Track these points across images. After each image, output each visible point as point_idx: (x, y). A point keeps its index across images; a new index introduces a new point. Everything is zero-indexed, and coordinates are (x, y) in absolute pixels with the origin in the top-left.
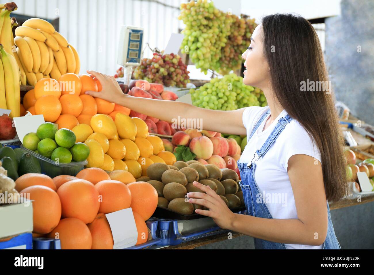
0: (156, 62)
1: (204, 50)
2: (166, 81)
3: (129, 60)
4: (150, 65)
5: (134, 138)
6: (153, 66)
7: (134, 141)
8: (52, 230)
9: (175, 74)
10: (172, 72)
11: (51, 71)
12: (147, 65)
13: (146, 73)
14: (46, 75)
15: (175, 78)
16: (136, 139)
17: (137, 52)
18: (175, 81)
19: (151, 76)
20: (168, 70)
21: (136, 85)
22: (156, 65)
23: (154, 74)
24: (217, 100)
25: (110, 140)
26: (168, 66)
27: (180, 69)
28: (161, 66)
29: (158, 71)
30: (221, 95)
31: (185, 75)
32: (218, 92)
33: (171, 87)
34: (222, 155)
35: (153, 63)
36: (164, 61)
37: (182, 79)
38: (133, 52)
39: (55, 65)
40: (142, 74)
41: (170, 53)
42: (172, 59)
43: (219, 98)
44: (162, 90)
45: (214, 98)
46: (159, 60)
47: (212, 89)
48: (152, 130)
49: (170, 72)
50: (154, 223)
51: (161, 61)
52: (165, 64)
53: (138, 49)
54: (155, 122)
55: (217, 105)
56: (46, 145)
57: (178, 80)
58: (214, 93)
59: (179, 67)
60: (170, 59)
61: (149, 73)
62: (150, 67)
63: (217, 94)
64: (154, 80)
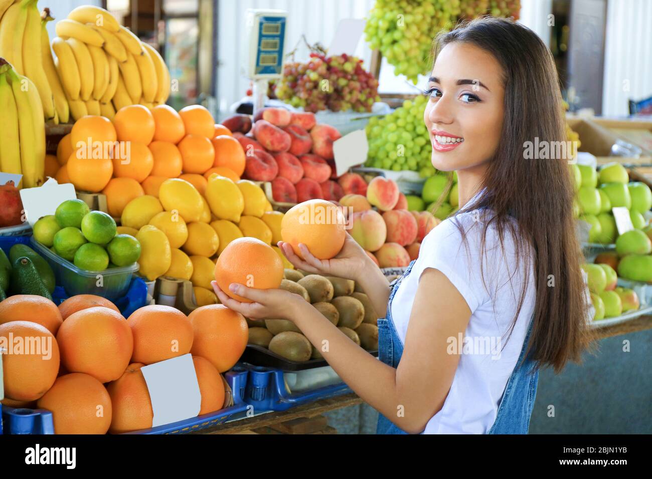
0: (314, 69)
1: (405, 45)
2: (332, 102)
3: (260, 69)
4: (304, 74)
5: (238, 218)
6: (308, 77)
7: (237, 224)
8: (42, 395)
9: (347, 90)
10: (343, 88)
11: (115, 96)
12: (299, 74)
13: (296, 90)
14: (104, 104)
15: (348, 97)
16: (241, 220)
17: (276, 55)
18: (349, 102)
19: (303, 95)
20: (334, 84)
21: (265, 116)
22: (313, 76)
23: (310, 91)
24: (413, 140)
25: (188, 224)
26: (334, 77)
27: (359, 81)
28: (323, 77)
29: (316, 85)
30: (420, 130)
31: (368, 90)
32: (416, 123)
33: (341, 112)
34: (403, 242)
35: (308, 72)
36: (329, 68)
37: (362, 97)
38: (268, 55)
39: (122, 86)
40: (290, 91)
41: (340, 53)
42: (343, 64)
43: (419, 136)
44: (312, 125)
45: (407, 136)
46: (318, 65)
47: (405, 118)
48: (286, 196)
49: (340, 88)
50: (238, 376)
51: (323, 69)
52: (330, 73)
53: (277, 49)
54: (292, 182)
55: (412, 149)
56: (66, 239)
57: (354, 100)
58: (410, 127)
59: (355, 77)
60: (339, 64)
61: (301, 89)
62: (302, 79)
63: (415, 128)
64: (309, 102)
